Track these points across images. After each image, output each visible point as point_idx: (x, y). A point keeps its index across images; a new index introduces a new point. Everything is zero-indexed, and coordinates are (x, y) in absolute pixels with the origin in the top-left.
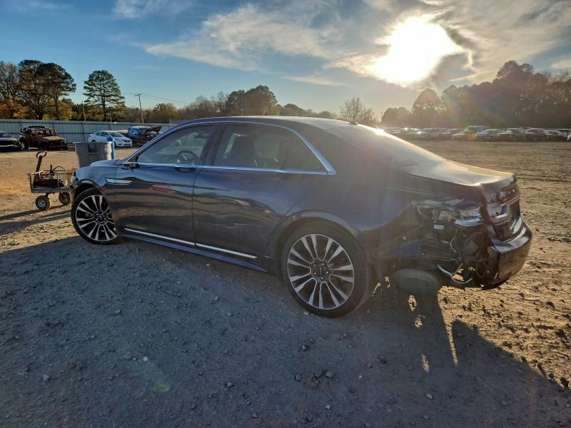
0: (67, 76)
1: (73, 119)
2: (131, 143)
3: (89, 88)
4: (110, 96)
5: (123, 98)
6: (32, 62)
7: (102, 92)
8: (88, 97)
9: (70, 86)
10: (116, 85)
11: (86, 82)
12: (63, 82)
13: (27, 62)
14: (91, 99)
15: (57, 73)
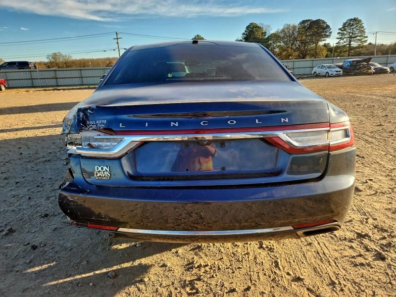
0: (328, 27)
1: (327, 56)
2: (341, 72)
3: (341, 33)
4: (356, 37)
5: (366, 37)
6: (307, 21)
7: (351, 34)
8: (339, 40)
9: (328, 34)
10: (363, 27)
11: (340, 29)
12: (324, 32)
13: (304, 22)
14: (342, 41)
15: (320, 26)
